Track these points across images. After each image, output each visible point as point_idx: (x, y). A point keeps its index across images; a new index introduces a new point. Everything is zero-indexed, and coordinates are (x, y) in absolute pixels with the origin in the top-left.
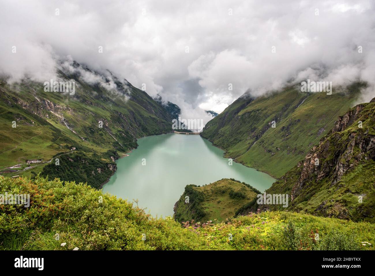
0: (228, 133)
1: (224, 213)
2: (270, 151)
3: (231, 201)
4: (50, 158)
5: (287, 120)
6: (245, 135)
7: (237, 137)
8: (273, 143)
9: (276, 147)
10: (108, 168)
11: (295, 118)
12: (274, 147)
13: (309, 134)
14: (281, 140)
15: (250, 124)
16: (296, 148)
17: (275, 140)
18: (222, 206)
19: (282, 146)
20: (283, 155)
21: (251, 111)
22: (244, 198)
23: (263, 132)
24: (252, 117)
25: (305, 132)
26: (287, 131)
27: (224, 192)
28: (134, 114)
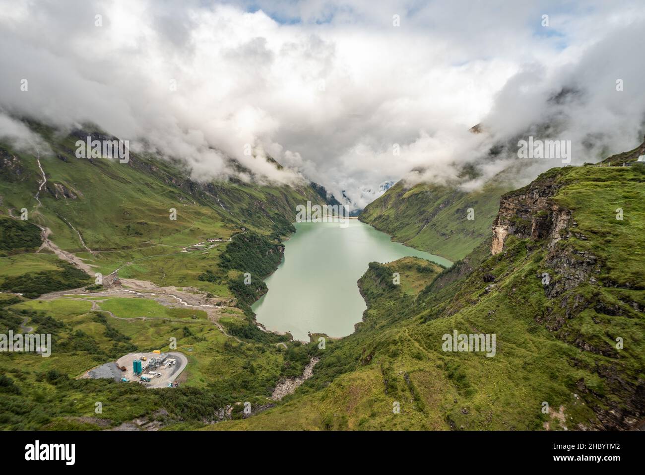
0: (393, 216)
1: (414, 285)
2: (443, 235)
3: (419, 275)
4: (228, 238)
5: (462, 201)
6: (412, 218)
7: (404, 220)
8: (447, 226)
9: (450, 231)
10: (278, 250)
11: (471, 199)
12: (447, 230)
13: (489, 216)
14: (456, 223)
15: (418, 207)
16: (473, 230)
17: (448, 223)
18: (411, 280)
19: (458, 229)
20: (459, 238)
21: (418, 192)
22: (432, 271)
23: (434, 215)
24: (420, 199)
25: (483, 215)
26: (463, 214)
27: (410, 267)
28: (286, 196)
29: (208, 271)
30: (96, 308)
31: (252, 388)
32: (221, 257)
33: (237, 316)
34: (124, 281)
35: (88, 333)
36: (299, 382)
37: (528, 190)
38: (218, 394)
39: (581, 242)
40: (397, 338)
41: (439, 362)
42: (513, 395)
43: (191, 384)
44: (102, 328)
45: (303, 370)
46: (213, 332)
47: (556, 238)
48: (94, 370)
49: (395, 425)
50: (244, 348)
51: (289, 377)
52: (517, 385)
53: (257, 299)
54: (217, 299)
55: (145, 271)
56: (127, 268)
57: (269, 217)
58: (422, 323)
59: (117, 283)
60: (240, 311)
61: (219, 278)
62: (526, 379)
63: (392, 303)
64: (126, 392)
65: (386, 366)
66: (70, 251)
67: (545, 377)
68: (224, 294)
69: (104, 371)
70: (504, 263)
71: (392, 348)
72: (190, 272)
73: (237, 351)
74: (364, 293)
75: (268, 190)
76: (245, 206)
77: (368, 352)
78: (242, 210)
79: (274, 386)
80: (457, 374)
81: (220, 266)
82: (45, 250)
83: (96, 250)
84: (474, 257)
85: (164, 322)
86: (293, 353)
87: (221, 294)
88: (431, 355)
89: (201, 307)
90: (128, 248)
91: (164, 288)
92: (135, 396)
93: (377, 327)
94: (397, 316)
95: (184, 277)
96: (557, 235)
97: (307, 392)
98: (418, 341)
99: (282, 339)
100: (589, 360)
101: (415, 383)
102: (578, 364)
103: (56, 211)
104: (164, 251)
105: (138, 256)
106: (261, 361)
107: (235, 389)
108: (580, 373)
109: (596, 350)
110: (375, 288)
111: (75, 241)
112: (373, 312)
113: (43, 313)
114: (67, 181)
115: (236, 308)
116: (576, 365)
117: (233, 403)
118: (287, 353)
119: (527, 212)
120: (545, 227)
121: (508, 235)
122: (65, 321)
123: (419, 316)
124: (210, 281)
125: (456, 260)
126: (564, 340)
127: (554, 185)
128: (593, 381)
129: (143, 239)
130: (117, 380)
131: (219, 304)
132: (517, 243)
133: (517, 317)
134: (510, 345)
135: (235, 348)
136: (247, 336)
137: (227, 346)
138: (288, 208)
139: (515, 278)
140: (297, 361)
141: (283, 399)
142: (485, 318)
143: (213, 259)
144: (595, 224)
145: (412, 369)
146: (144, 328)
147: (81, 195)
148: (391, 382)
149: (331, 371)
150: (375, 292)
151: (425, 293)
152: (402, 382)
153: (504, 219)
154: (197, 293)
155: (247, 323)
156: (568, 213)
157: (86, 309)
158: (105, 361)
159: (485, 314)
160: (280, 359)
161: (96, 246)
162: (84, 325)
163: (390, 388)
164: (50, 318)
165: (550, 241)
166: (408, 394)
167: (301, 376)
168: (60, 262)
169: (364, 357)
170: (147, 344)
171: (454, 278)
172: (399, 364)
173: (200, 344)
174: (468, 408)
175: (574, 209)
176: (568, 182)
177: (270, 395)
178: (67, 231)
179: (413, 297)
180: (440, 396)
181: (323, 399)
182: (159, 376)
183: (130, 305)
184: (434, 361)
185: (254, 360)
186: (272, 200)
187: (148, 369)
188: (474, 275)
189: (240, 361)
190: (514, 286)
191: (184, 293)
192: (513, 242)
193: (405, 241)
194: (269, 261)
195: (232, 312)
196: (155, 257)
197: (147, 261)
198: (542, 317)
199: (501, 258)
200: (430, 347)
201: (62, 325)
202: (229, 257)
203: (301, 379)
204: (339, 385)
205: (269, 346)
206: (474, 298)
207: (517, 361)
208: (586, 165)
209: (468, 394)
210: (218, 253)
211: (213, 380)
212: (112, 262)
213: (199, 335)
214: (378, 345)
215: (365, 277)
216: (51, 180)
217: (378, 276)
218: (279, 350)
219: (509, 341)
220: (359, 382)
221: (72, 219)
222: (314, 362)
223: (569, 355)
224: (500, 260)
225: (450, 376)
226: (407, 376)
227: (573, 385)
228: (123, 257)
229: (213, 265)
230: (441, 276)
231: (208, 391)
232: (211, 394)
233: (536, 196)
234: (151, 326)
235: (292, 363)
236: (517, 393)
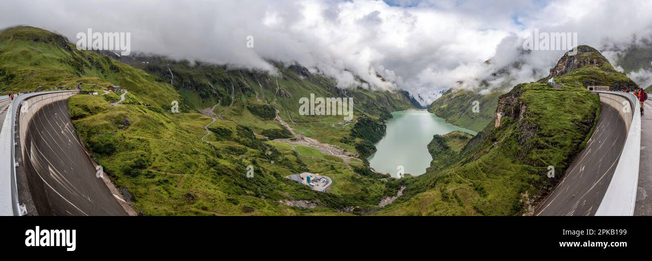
0: (446, 109)
1: (458, 146)
3: (460, 140)
4: (356, 120)
6: (456, 110)
7: (452, 111)
10: (383, 128)
18: (456, 143)
20: (480, 120)
23: (468, 108)
27: (456, 137)
28: (387, 97)
29: (344, 138)
30: (293, 149)
31: (366, 200)
32: (352, 130)
33: (359, 163)
34: (306, 138)
35: (290, 159)
36: (394, 198)
37: (509, 94)
38: (347, 200)
39: (531, 119)
40: (448, 174)
41: (471, 183)
42: (506, 192)
43: (333, 193)
44: (295, 158)
45: (397, 192)
46: (346, 170)
47: (522, 117)
48: (290, 175)
49: (448, 213)
50: (362, 180)
51: (389, 196)
52: (508, 188)
53: (370, 155)
54: (349, 153)
55: (315, 134)
56: (307, 132)
57: (378, 109)
58: (462, 165)
59: (302, 139)
60: (361, 160)
61: (350, 142)
62: (511, 184)
63: (446, 156)
64: (303, 188)
65: (443, 188)
66: (285, 122)
67: (519, 181)
68: (353, 151)
69: (294, 177)
70: (501, 131)
71: (446, 179)
72: (336, 137)
73: (359, 181)
74: (431, 152)
75: (377, 94)
76: (365, 102)
77: (433, 182)
78: (363, 104)
79: (380, 200)
80: (479, 188)
81: (351, 135)
82: (276, 120)
83: (295, 122)
84: (488, 129)
85: (322, 161)
86: (391, 184)
87: (351, 150)
88: (466, 181)
89: (341, 156)
90: (308, 122)
91: (323, 144)
92: (306, 191)
93: (438, 169)
94: (449, 163)
95: (333, 140)
96: (522, 116)
97: (400, 202)
98: (460, 175)
99: (384, 177)
100: (535, 170)
101: (458, 194)
102: (532, 173)
103: (281, 102)
104: (324, 125)
105: (312, 126)
106: (372, 187)
107: (356, 200)
108: (533, 176)
109: (538, 165)
110: (437, 149)
111: (287, 117)
112: (435, 161)
113: (274, 147)
114: (287, 89)
115: (359, 159)
116: (531, 173)
117: (355, 206)
118: (387, 184)
119: (509, 105)
120: (517, 112)
121: (502, 117)
122: (281, 152)
123: (461, 162)
124: (345, 143)
125: (479, 131)
126: (526, 164)
127: (520, 92)
128: (537, 178)
129: (314, 118)
130: (299, 182)
131: (349, 156)
132: (506, 121)
133: (507, 157)
134: (504, 170)
135: (357, 179)
136: (364, 174)
137: (353, 178)
138: (388, 104)
139: (506, 138)
140: (393, 188)
141: (385, 206)
142: (493, 159)
143: (347, 131)
144: (536, 110)
145: (457, 188)
146: (313, 162)
147: (291, 95)
148: (445, 195)
149: (413, 192)
150: (437, 151)
151: (464, 150)
152: (451, 195)
153: (500, 109)
154: (339, 149)
155: (365, 167)
156: (526, 105)
157: (289, 148)
158: (295, 173)
159: (493, 157)
160: (383, 187)
161: (295, 120)
162: (288, 156)
163: (445, 198)
164: (276, 150)
165: (519, 118)
166: (454, 199)
167: (396, 195)
168: (282, 126)
169: (431, 185)
170: (314, 170)
171: (477, 141)
172: (450, 186)
173: (339, 174)
174: (485, 202)
175: (528, 103)
176: (525, 91)
177: (378, 205)
178: (284, 112)
179: (457, 152)
180: (471, 199)
181: (408, 205)
182: (318, 185)
183: (307, 150)
184: (468, 183)
185: (368, 187)
186: (380, 100)
187: (313, 181)
188: (487, 138)
189: (360, 186)
190: (505, 142)
191: (332, 148)
192: (504, 120)
193: (452, 122)
194: (377, 134)
195: (356, 160)
196: (319, 128)
197: (316, 130)
198: (517, 155)
199: (499, 129)
200: (466, 177)
201: (280, 154)
202: (355, 130)
203: (396, 197)
204: (417, 199)
205: (377, 180)
206: (488, 150)
207: (507, 177)
208: (531, 83)
209: (485, 196)
210: (350, 128)
211: (344, 193)
212: (301, 128)
213: (339, 170)
214: (438, 178)
215: (431, 143)
216: (281, 88)
217: (438, 142)
218: (383, 182)
219: (503, 169)
220: (428, 196)
221: (286, 107)
222: (403, 188)
223: (528, 170)
224: (499, 130)
225: (476, 189)
226: (454, 192)
227: (530, 182)
228: (305, 126)
229: (347, 134)
230: (471, 140)
231: (341, 197)
232: (343, 199)
233: (513, 97)
234: (316, 161)
235: (390, 189)
236: (508, 191)
